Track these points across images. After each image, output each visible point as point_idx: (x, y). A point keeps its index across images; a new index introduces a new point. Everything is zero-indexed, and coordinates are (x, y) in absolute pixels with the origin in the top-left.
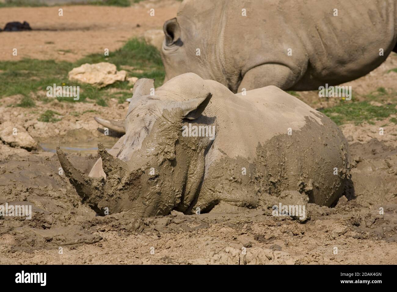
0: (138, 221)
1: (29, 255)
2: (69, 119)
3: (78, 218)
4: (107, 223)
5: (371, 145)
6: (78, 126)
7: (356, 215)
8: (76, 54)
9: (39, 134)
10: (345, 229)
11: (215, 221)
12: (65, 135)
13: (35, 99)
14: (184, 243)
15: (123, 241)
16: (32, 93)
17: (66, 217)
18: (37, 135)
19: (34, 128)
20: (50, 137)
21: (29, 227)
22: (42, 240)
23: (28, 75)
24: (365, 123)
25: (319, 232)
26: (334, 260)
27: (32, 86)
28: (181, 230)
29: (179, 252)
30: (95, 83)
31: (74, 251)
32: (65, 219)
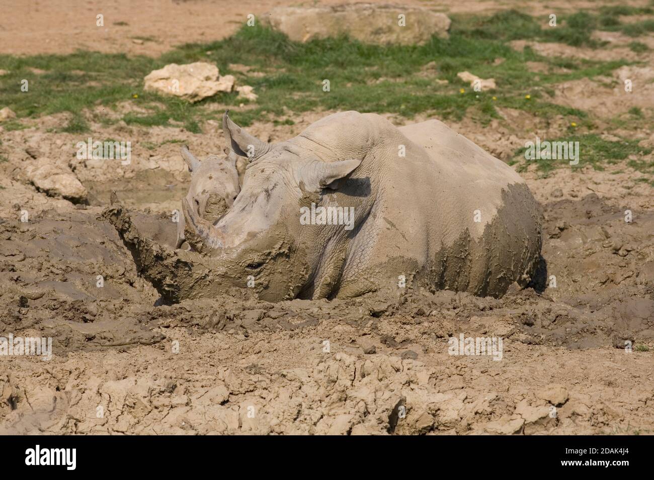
0: (217, 313)
1: (61, 359)
2: (138, 153)
3: (134, 308)
4: (174, 315)
5: (585, 203)
6: (152, 165)
7: (529, 310)
8: (162, 43)
9: (93, 176)
10: (511, 330)
11: (328, 316)
12: (132, 178)
13: (90, 120)
14: (281, 346)
15: (195, 342)
16: (86, 110)
17: (117, 306)
18: (91, 178)
19: (86, 166)
20: (110, 181)
21: (63, 319)
22: (81, 337)
23: (83, 79)
24: (587, 169)
25: (474, 333)
26: (486, 374)
27: (87, 97)
28: (279, 328)
29: (272, 359)
30: (186, 95)
31: (125, 354)
32: (114, 309)
